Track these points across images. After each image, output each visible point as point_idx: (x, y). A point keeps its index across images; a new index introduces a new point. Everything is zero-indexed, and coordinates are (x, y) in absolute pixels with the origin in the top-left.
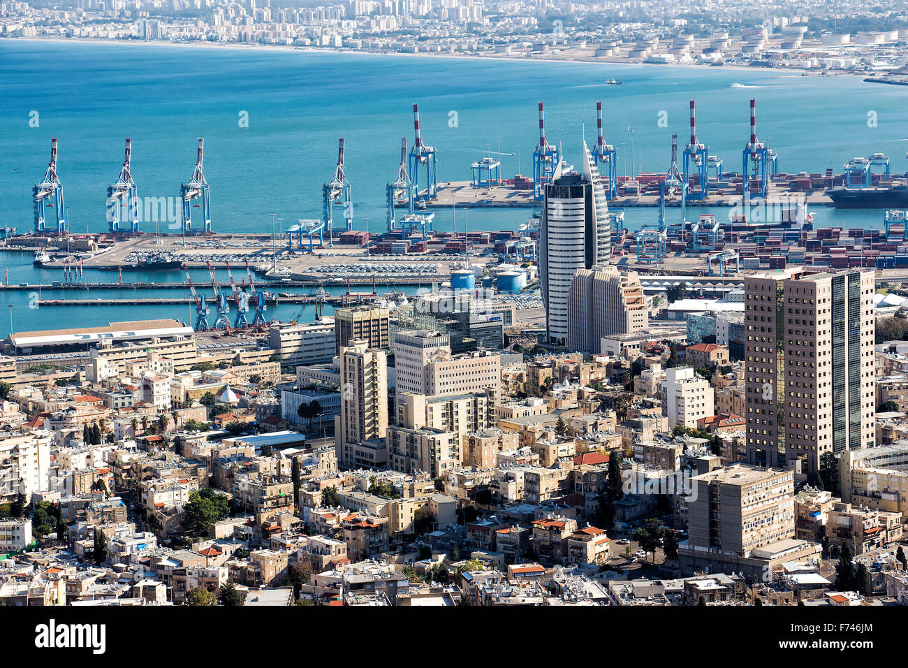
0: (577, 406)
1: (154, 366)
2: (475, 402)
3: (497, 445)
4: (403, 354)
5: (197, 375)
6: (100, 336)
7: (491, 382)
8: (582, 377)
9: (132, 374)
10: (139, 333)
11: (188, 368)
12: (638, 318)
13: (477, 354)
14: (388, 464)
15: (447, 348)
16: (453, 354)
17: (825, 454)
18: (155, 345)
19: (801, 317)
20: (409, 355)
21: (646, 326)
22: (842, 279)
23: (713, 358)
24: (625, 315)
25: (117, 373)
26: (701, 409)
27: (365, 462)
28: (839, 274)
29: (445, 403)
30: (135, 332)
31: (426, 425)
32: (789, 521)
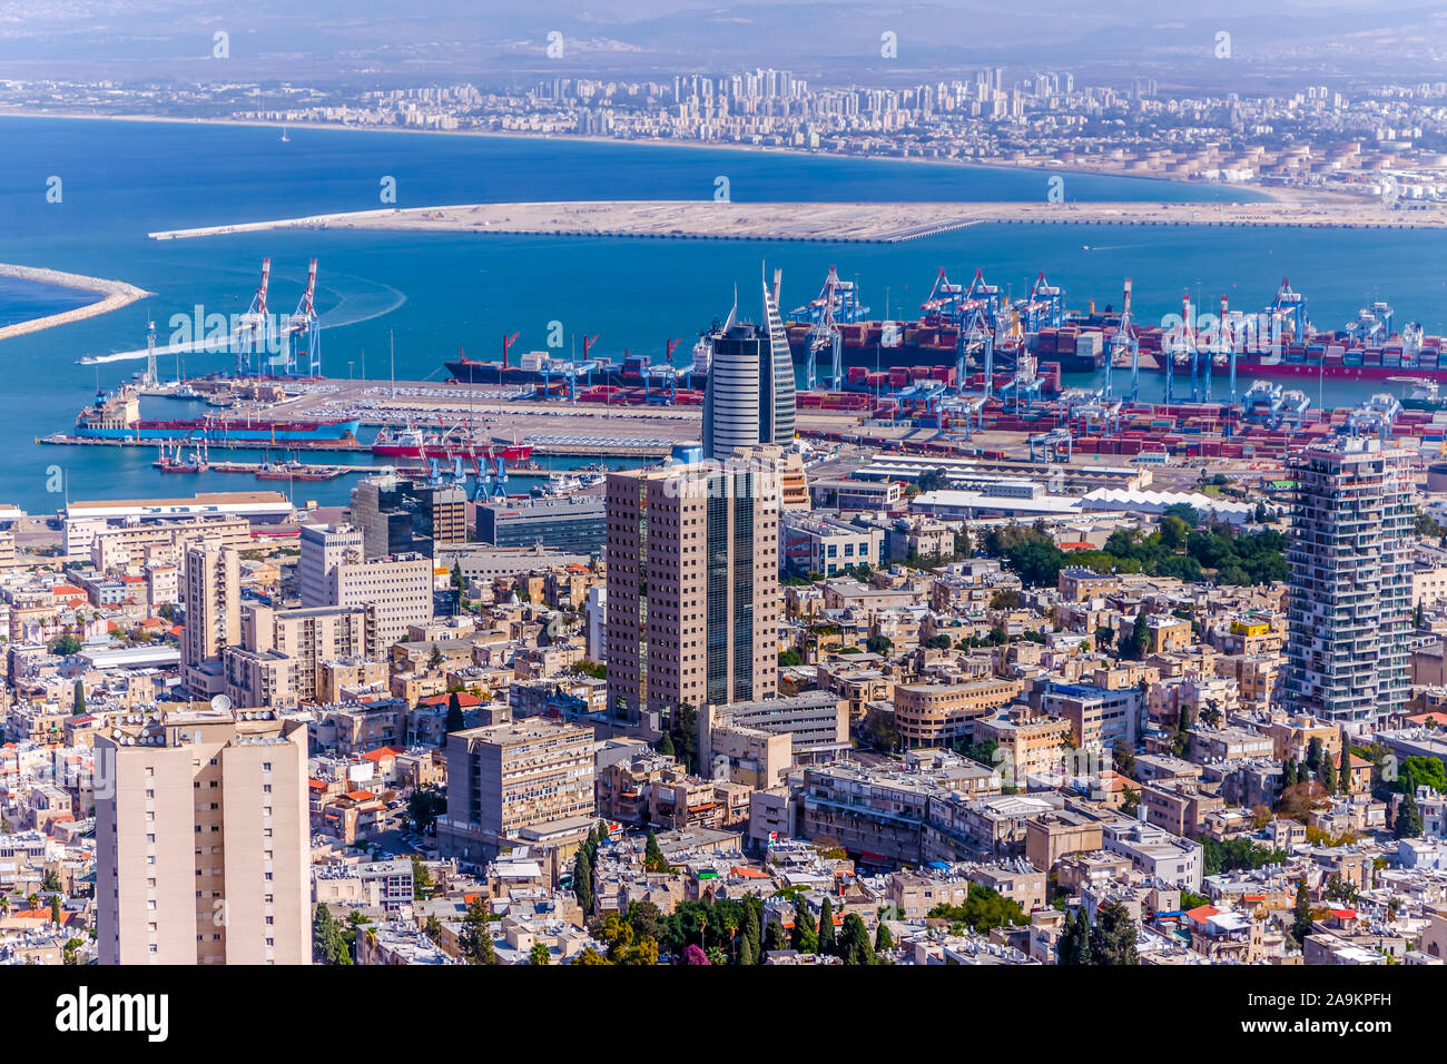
2: (348, 620)
3: (356, 678)
4: (308, 554)
7: (417, 594)
13: (403, 556)
20: (313, 555)
25: (127, 560)
29: (302, 620)
30: (190, 507)
31: (275, 646)
32: (584, 792)
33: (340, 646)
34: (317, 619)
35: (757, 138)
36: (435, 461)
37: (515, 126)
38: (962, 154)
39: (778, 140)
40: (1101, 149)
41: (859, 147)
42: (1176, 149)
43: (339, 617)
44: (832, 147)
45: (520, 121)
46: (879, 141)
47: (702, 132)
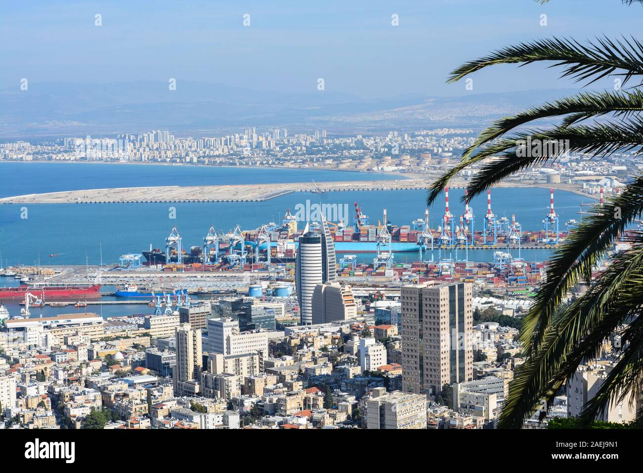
0: (311, 360)
1: (79, 338)
2: (252, 358)
3: (264, 383)
4: (213, 331)
5: (103, 343)
6: (52, 322)
7: (262, 347)
8: (315, 344)
9: (67, 343)
10: (73, 321)
11: (99, 339)
12: (351, 311)
13: (254, 331)
14: (202, 393)
15: (238, 328)
16: (240, 331)
17: (445, 385)
18: (81, 327)
19: (432, 308)
20: (216, 332)
21: (355, 315)
22: (454, 287)
23: (389, 333)
24: (344, 310)
25: (59, 343)
26: (379, 361)
27: (189, 392)
28: (452, 284)
29: (234, 359)
30: (71, 320)
31: (224, 371)
32: (423, 423)
33: (249, 370)
34: (240, 358)
35: (168, 160)
36: (159, 297)
37: (58, 158)
38: (262, 163)
39: (178, 160)
40: (321, 160)
41: (215, 162)
42: (354, 159)
43: (249, 357)
44: (203, 162)
45: (60, 155)
46: (221, 159)
47: (143, 158)
